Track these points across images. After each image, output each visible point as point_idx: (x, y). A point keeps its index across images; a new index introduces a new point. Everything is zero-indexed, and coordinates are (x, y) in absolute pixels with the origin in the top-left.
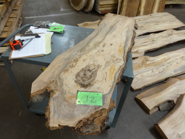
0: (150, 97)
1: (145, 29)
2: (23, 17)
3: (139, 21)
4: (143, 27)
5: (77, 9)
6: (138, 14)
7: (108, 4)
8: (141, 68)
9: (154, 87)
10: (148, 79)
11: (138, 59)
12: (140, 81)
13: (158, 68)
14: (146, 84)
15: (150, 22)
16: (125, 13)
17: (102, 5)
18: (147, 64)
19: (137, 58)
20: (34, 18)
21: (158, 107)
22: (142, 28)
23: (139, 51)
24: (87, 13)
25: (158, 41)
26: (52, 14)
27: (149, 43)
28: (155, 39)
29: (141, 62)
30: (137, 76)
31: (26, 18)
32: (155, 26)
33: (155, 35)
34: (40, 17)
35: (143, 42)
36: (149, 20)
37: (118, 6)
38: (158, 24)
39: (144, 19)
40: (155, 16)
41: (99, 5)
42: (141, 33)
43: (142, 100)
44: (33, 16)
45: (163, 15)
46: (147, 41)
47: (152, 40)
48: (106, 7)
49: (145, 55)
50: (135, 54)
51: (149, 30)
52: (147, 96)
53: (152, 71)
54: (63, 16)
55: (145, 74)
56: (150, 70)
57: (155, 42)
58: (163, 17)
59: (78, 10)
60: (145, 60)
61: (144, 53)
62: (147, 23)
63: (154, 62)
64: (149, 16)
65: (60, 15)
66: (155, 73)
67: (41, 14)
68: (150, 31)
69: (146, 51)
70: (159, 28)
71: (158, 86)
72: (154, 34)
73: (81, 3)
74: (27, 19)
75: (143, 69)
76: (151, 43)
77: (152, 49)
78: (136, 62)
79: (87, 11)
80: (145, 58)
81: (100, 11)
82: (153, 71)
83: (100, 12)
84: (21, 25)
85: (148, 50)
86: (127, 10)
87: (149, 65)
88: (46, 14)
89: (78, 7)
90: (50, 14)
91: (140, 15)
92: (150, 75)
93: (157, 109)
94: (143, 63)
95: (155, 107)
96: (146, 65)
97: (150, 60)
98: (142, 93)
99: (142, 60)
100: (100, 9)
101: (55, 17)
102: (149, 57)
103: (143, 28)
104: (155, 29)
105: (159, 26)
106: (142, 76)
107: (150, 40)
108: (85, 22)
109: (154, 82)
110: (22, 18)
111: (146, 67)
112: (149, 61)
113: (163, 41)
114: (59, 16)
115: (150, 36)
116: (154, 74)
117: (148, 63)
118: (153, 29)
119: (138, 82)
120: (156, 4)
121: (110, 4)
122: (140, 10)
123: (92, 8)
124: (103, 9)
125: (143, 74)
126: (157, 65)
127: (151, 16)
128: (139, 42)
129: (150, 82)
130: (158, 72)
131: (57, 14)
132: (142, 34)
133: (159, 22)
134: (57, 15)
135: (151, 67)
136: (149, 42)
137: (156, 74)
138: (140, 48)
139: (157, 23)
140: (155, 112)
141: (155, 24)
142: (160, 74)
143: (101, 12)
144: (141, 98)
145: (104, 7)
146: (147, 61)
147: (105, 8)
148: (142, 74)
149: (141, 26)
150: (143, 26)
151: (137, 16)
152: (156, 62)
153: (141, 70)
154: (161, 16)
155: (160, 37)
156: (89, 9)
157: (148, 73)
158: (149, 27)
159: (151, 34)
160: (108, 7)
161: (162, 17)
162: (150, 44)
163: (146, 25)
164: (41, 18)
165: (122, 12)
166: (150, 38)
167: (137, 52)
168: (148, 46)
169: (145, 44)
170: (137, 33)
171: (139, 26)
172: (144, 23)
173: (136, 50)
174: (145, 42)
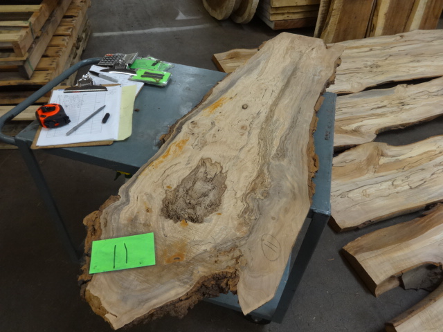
0: (379, 252)
1: (383, 73)
2: (89, 34)
3: (371, 50)
4: (378, 66)
5: (216, 17)
6: (369, 32)
7: (295, 5)
8: (362, 175)
9: (395, 224)
10: (380, 203)
11: (359, 150)
12: (358, 207)
13: (408, 177)
14: (372, 216)
15: (398, 55)
16: (336, 29)
17: (277, 8)
18: (381, 165)
19: (357, 148)
20: (114, 36)
21: (400, 278)
22: (375, 70)
23: (363, 130)
24: (240, 26)
25: (416, 106)
26: (156, 27)
27: (390, 109)
28: (408, 99)
29: (365, 158)
30: (351, 195)
31: (96, 35)
32: (411, 64)
33: (407, 89)
34: (128, 32)
35: (376, 106)
36: (395, 50)
37: (318, 10)
38: (418, 61)
39: (384, 46)
40: (413, 39)
41: (272, 8)
42: (372, 83)
43: (360, 258)
44: (112, 30)
45: (436, 35)
46: (385, 103)
47: (398, 102)
48: (288, 13)
49: (375, 140)
50: (351, 137)
51: (395, 75)
52: (371, 248)
53: (393, 185)
54: (181, 31)
55: (372, 190)
56: (385, 181)
57: (407, 107)
58: (435, 43)
59: (220, 18)
60: (375, 153)
61: (376, 136)
62: (390, 55)
63: (400, 161)
64: (398, 38)
65: (175, 29)
66: (399, 189)
67: (130, 27)
68: (396, 77)
69: (382, 129)
70: (421, 70)
71: (405, 223)
72: (405, 85)
73: (227, 2)
74: (98, 37)
75: (368, 176)
76: (395, 109)
77: (396, 126)
78: (351, 157)
79: (240, 20)
80: (377, 148)
81: (272, 21)
82: (394, 183)
83: (272, 26)
84: (84, 51)
85: (385, 128)
86: (340, 21)
87: (386, 167)
88: (141, 27)
89: (218, 12)
90: (152, 26)
91: (373, 36)
92: (387, 193)
93: (396, 283)
94: (370, 160)
95: (392, 278)
96: (378, 166)
97: (390, 153)
98: (359, 238)
99: (368, 153)
100: (272, 18)
101: (163, 34)
102: (388, 147)
103: (379, 69)
104: (411, 72)
105: (421, 67)
106: (365, 195)
107: (393, 102)
108: (235, 48)
109: (393, 213)
110: (86, 35)
111: (378, 172)
112: (387, 156)
113: (430, 105)
114: (173, 32)
115: (395, 91)
116: (397, 193)
117: (383, 160)
118: (405, 74)
119: (353, 209)
120: (418, 9)
121: (299, 4)
122: (374, 22)
123: (252, 16)
124: (280, 18)
125: (368, 191)
126: (405, 169)
127: (404, 39)
128: (364, 105)
129: (384, 213)
130: (408, 187)
131: (167, 27)
132: (374, 84)
133: (422, 54)
134: (168, 29)
135: (390, 174)
136: (392, 107)
137: (402, 191)
138: (366, 122)
139: (417, 56)
140: (390, 291)
141: (411, 60)
142: (411, 191)
143: (275, 25)
144: (356, 252)
145: (283, 14)
146: (382, 155)
147: (286, 16)
148: (365, 190)
149: (374, 64)
150: (379, 63)
151: (365, 37)
152: (404, 160)
153: (363, 178)
154: (429, 39)
155: (421, 94)
156: (246, 17)
157: (382, 187)
158: (393, 66)
159: (399, 87)
160: (294, 13)
161: (432, 41)
162: (392, 112)
163: (387, 62)
164: (130, 35)
165: (327, 26)
166: (394, 97)
167: (356, 132)
168: (387, 117)
169: (379, 111)
170: (361, 81)
171: (369, 63)
172: (383, 57)
173: (353, 126)
174: (380, 106)
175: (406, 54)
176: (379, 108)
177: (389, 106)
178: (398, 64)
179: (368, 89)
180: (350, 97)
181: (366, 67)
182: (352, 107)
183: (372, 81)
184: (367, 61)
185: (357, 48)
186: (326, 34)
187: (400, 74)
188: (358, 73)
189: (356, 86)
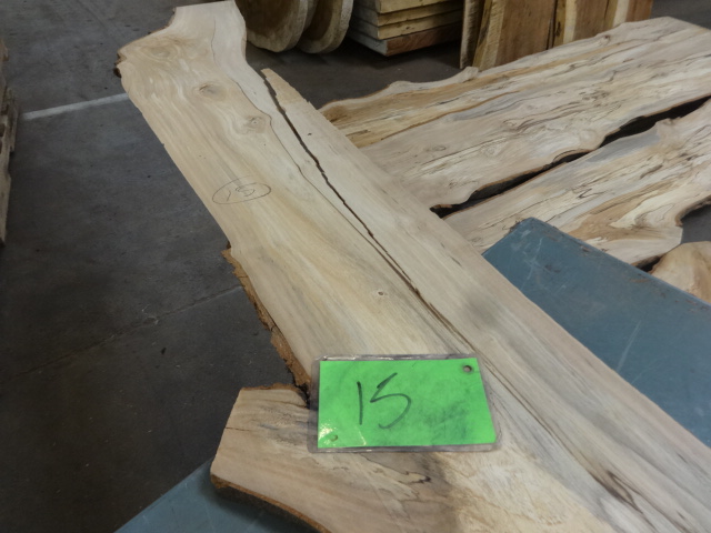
1: (618, 105)
3: (573, 67)
4: (605, 94)
5: (269, 47)
6: (553, 38)
7: (419, 4)
15: (626, 69)
16: (501, 40)
17: (389, 15)
19: (663, 263)
22: (603, 101)
23: (651, 222)
24: (318, 58)
27: (673, 171)
28: (690, 145)
29: (691, 282)
32: (655, 82)
33: (676, 127)
34: (101, 101)
35: (645, 170)
37: (462, 9)
38: (663, 75)
39: (592, 58)
40: (628, 38)
41: (379, 14)
42: (611, 126)
45: (658, 28)
46: (656, 161)
47: (676, 154)
48: (408, 21)
51: (640, 105)
57: (697, 162)
58: (666, 40)
59: (279, 48)
60: (704, 269)
61: (682, 229)
62: (615, 72)
64: (604, 41)
67: (102, 90)
68: (644, 108)
69: (683, 214)
70: (675, 89)
72: (667, 120)
73: (292, 15)
76: (679, 168)
77: (700, 203)
79: (317, 47)
81: (381, 41)
83: (383, 49)
85: (687, 210)
86: (505, 24)
89: (273, 36)
91: (562, 43)
99: (690, 269)
100: (382, 35)
103: (610, 99)
104: (663, 96)
105: (674, 83)
107: (669, 156)
115: (658, 134)
118: (654, 101)
121: (425, 4)
124: (394, 32)
127: (614, 42)
128: (625, 171)
132: (615, 129)
133: (663, 61)
136: (673, 166)
139: (658, 67)
141: (652, 73)
143: (389, 48)
145: (399, 24)
147: (404, 27)
149: (597, 92)
150: (606, 88)
151: (548, 47)
154: (653, 36)
155: (702, 133)
156: (331, 40)
158: (629, 91)
159: (660, 126)
160: (416, 21)
161: (658, 39)
162: (680, 176)
163: (615, 84)
164: (108, 106)
165: (484, 36)
166: (664, 146)
167: (640, 228)
168: (677, 186)
169: (656, 178)
170: (592, 125)
171: (589, 91)
172: (604, 77)
173: (630, 218)
174: (651, 167)
175: (639, 66)
176: (652, 171)
177: (666, 164)
178: (635, 85)
179: (609, 139)
180: (590, 160)
181: (587, 99)
182: (606, 179)
183: (610, 123)
184: (583, 88)
185: (547, 67)
186: (486, 49)
187: (647, 103)
188: (580, 111)
189: (587, 137)
